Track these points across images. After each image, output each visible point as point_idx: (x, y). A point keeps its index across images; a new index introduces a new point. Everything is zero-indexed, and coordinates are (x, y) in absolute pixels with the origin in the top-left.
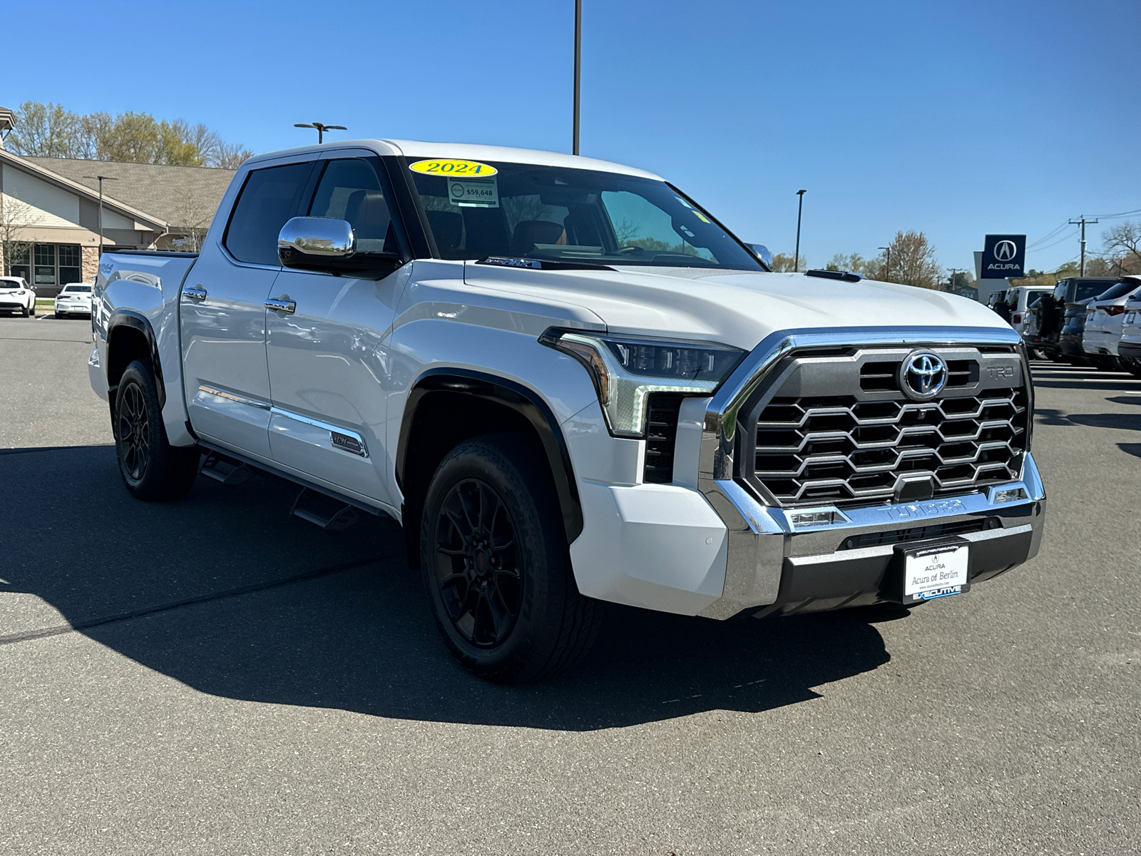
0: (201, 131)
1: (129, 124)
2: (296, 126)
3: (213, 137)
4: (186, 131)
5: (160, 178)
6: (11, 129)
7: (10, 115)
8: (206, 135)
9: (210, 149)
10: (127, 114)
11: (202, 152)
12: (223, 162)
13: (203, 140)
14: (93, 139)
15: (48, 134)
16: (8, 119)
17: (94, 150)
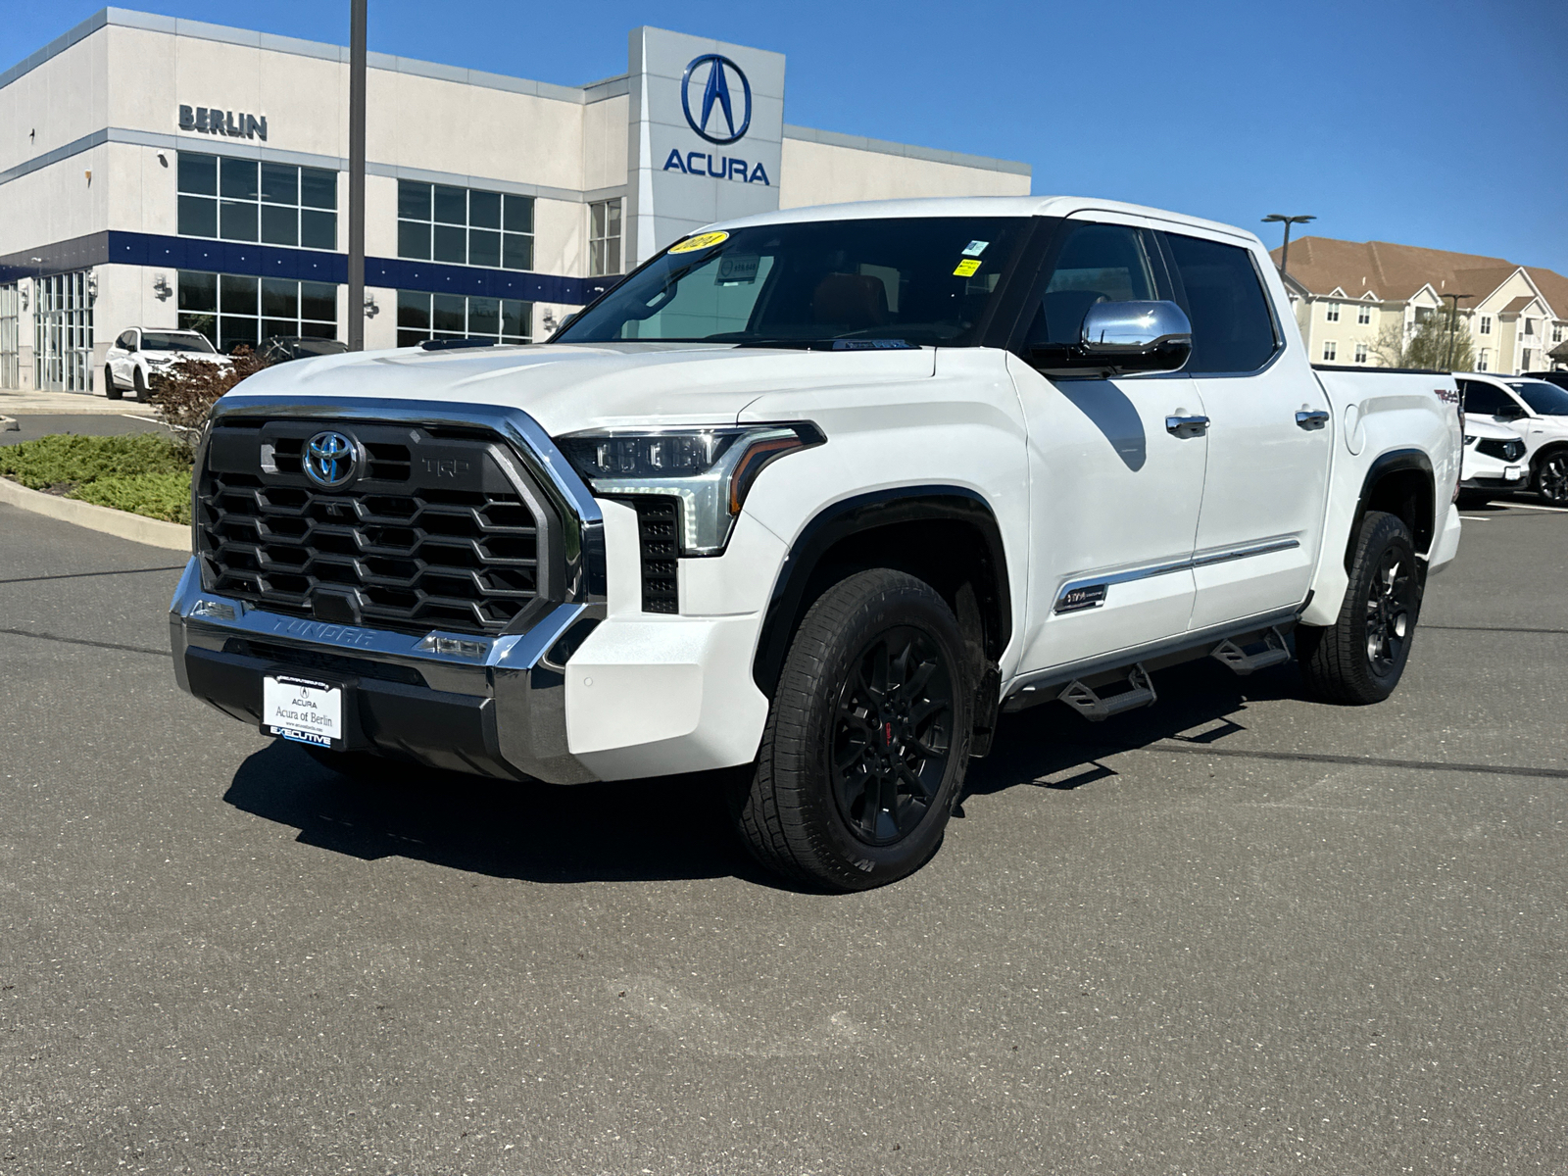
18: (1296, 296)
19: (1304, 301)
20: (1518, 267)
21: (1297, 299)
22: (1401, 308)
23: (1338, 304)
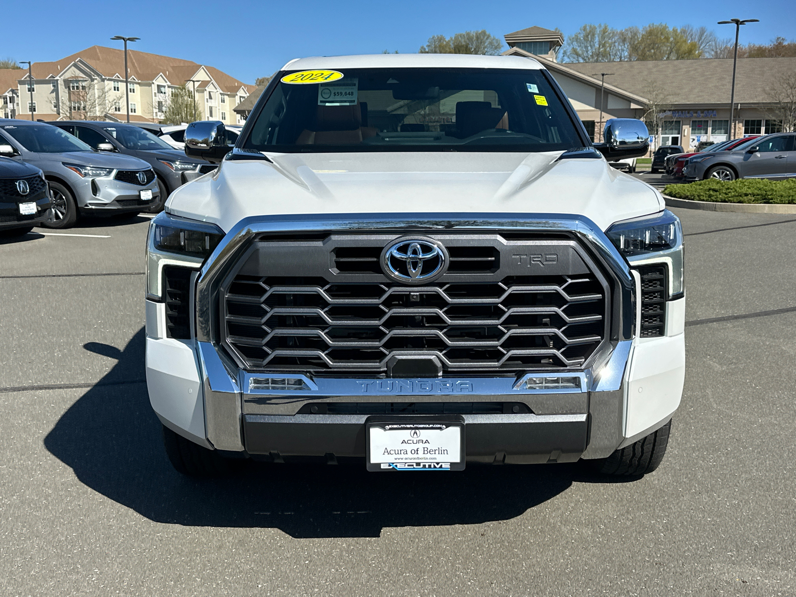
0: (702, 32)
1: (651, 33)
2: (719, 23)
3: (710, 36)
4: (691, 33)
5: (655, 70)
6: (561, 46)
7: (559, 36)
8: (705, 34)
9: (708, 44)
10: (650, 26)
11: (701, 47)
12: (716, 52)
13: (703, 38)
14: (626, 46)
15: (597, 46)
16: (558, 39)
17: (626, 54)
18: (96, 78)
19: (100, 80)
20: (201, 66)
21: (96, 79)
22: (150, 85)
23: (118, 82)
